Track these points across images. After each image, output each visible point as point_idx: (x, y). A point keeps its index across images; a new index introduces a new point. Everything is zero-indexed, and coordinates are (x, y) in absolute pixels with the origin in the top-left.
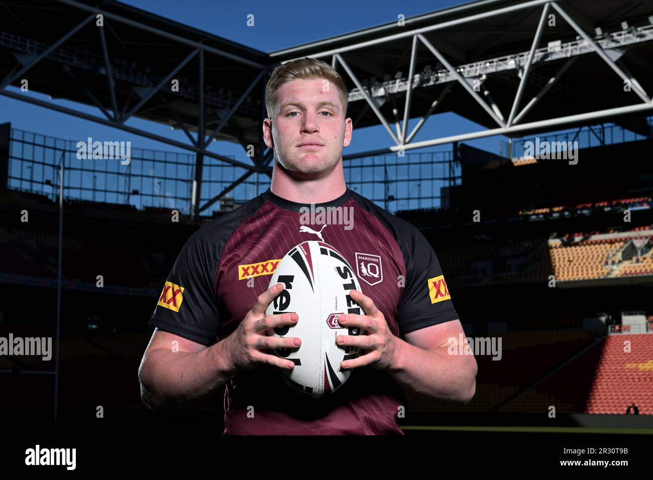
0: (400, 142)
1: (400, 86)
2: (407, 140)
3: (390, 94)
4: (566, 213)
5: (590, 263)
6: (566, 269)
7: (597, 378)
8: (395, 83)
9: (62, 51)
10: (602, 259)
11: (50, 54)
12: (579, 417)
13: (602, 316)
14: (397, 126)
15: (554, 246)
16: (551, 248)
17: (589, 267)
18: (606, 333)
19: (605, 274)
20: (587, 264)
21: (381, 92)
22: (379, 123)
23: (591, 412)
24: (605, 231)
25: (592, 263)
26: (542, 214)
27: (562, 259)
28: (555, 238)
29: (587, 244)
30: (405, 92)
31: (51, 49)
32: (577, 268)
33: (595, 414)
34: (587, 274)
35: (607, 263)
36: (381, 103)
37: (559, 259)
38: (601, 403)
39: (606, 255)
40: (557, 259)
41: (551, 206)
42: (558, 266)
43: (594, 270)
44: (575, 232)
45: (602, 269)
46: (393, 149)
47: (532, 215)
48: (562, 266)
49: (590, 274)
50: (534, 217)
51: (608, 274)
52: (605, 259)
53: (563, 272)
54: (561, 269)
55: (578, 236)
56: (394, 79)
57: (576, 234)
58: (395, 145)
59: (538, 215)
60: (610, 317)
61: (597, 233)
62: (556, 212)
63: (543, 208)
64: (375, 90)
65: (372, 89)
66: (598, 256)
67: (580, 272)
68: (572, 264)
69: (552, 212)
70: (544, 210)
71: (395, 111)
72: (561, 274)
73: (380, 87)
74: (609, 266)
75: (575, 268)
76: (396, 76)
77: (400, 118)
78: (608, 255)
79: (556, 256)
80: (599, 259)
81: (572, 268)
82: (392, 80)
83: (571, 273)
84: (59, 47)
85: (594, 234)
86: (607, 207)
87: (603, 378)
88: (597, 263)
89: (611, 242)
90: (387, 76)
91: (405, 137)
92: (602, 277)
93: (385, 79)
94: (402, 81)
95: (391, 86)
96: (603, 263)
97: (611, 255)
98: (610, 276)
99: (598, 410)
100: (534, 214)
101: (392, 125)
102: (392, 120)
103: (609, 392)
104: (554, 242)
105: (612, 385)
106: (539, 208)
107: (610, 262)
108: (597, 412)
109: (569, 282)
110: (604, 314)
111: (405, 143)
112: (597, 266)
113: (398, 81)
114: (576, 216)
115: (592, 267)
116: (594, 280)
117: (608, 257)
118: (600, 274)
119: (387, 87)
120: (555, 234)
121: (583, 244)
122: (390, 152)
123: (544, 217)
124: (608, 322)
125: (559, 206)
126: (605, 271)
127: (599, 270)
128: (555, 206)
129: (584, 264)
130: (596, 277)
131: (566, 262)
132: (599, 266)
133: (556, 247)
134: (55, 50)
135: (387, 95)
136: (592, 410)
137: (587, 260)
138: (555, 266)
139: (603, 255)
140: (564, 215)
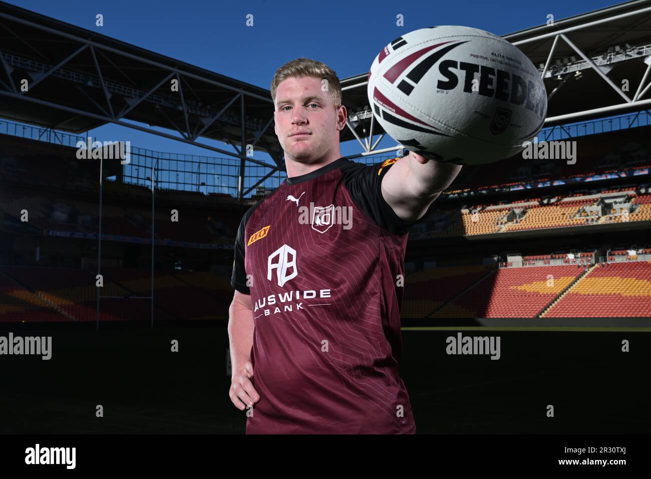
0: (368, 150)
1: (367, 114)
2: (372, 149)
3: (361, 119)
4: (472, 193)
5: (487, 224)
6: (472, 228)
7: (492, 296)
8: (364, 113)
9: (154, 96)
10: (495, 221)
11: (147, 98)
12: (481, 320)
13: (495, 257)
14: (366, 139)
15: (464, 213)
16: (463, 214)
17: (487, 226)
18: (497, 267)
19: (497, 230)
20: (485, 224)
21: (355, 118)
22: (355, 138)
23: (488, 317)
24: (496, 204)
25: (488, 224)
26: (457, 193)
27: (470, 222)
28: (465, 209)
29: (485, 211)
30: (371, 118)
31: (147, 95)
32: (479, 227)
33: (490, 318)
34: (485, 231)
35: (497, 224)
36: (355, 125)
37: (468, 221)
38: (494, 311)
39: (497, 219)
40: (467, 222)
41: (462, 189)
42: (467, 226)
43: (490, 228)
44: (478, 205)
45: (494, 228)
46: (364, 154)
47: (450, 194)
48: (470, 226)
49: (487, 231)
50: (452, 196)
51: (499, 230)
52: (496, 221)
53: (471, 230)
54: (469, 228)
55: (480, 207)
56: (363, 110)
57: (479, 206)
58: (365, 152)
59: (454, 194)
60: (500, 258)
61: (491, 205)
62: (466, 192)
63: (458, 190)
64: (351, 117)
65: (350, 117)
66: (492, 219)
67: (481, 230)
68: (476, 225)
69: (463, 193)
70: (459, 191)
71: (364, 130)
72: (469, 231)
73: (355, 115)
74: (499, 226)
75: (478, 227)
76: (365, 109)
77: (367, 135)
78: (499, 219)
79: (466, 219)
80: (493, 221)
81: (476, 227)
82: (362, 111)
83: (475, 230)
84: (152, 93)
85: (490, 206)
86: (497, 188)
87: (495, 296)
88: (492, 224)
89: (500, 211)
90: (359, 109)
91: (371, 147)
92: (494, 233)
93: (358, 110)
94: (368, 112)
95: (361, 115)
96: (495, 223)
97: (500, 219)
98: (499, 232)
99: (492, 316)
100: (452, 194)
101: (362, 139)
102: (362, 136)
103: (500, 304)
104: (465, 211)
105: (501, 300)
106: (455, 190)
107: (499, 223)
108: (492, 317)
109: (474, 236)
110: (496, 255)
111: (371, 151)
112: (491, 226)
113: (366, 111)
114: (478, 194)
115: (488, 226)
116: (490, 235)
117: (498, 220)
118: (493, 230)
119: (359, 115)
120: (465, 206)
121: (482, 212)
122: (362, 156)
123: (458, 195)
124: (499, 261)
125: (467, 189)
126: (497, 229)
127: (493, 228)
128: (465, 189)
129: (484, 224)
130: (491, 233)
131: (472, 223)
132: (493, 226)
133: (466, 214)
134: (150, 95)
135: (359, 120)
136: (488, 316)
137: (485, 222)
138: (466, 226)
139: (495, 219)
140: (470, 195)
